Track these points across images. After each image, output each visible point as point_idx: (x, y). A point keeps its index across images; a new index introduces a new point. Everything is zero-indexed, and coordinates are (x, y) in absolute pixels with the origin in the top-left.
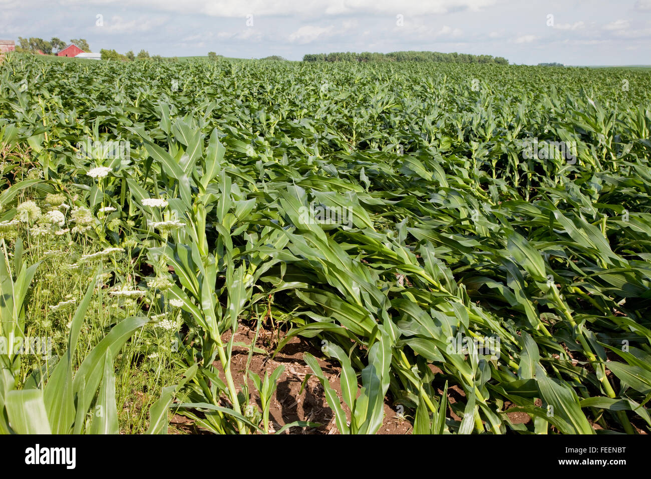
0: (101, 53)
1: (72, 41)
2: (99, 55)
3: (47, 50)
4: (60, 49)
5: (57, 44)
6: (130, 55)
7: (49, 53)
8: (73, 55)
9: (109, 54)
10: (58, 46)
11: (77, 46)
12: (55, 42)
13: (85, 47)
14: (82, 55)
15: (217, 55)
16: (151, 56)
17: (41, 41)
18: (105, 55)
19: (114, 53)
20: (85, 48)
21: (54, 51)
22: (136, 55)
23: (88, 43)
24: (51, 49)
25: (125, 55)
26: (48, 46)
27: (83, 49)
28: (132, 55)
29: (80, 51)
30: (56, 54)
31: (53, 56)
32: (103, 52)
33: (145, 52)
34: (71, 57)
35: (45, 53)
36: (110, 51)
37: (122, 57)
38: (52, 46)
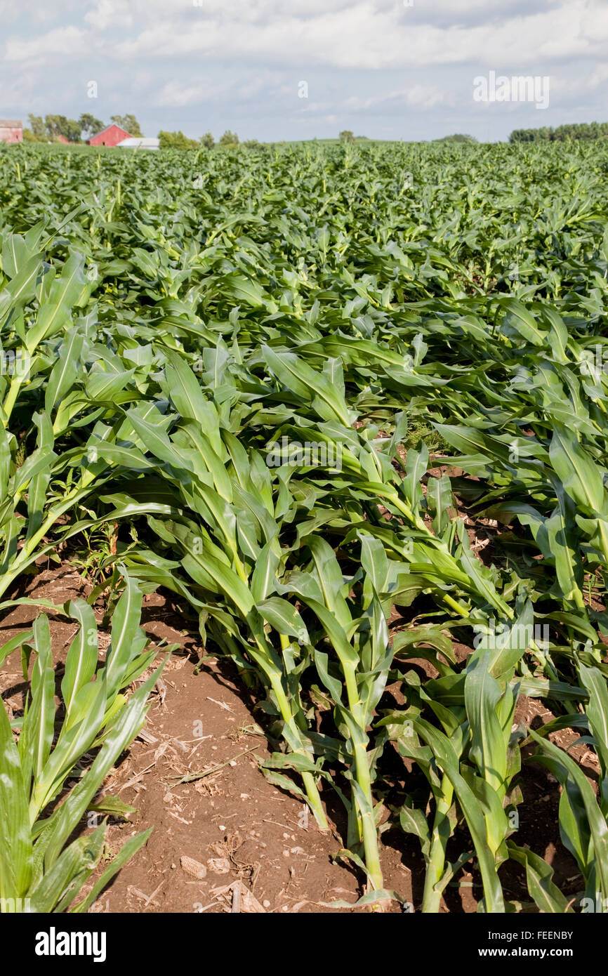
0: (159, 138)
1: (113, 118)
2: (157, 142)
3: (73, 137)
4: (94, 132)
5: (89, 124)
6: (207, 139)
7: (77, 141)
8: (114, 143)
9: (172, 140)
10: (91, 128)
11: (121, 127)
12: (87, 121)
13: (134, 128)
14: (128, 143)
15: (355, 135)
16: (241, 140)
17: (63, 120)
18: (166, 142)
19: (181, 137)
20: (134, 130)
21: (85, 136)
22: (216, 140)
23: (138, 121)
24: (79, 134)
25: (198, 141)
26: (74, 128)
27: (130, 132)
28: (211, 140)
29: (124, 136)
30: (88, 143)
31: (82, 145)
32: (162, 137)
33: (233, 133)
34: (110, 147)
35: (70, 140)
36: (174, 135)
37: (193, 143)
38: (80, 129)
